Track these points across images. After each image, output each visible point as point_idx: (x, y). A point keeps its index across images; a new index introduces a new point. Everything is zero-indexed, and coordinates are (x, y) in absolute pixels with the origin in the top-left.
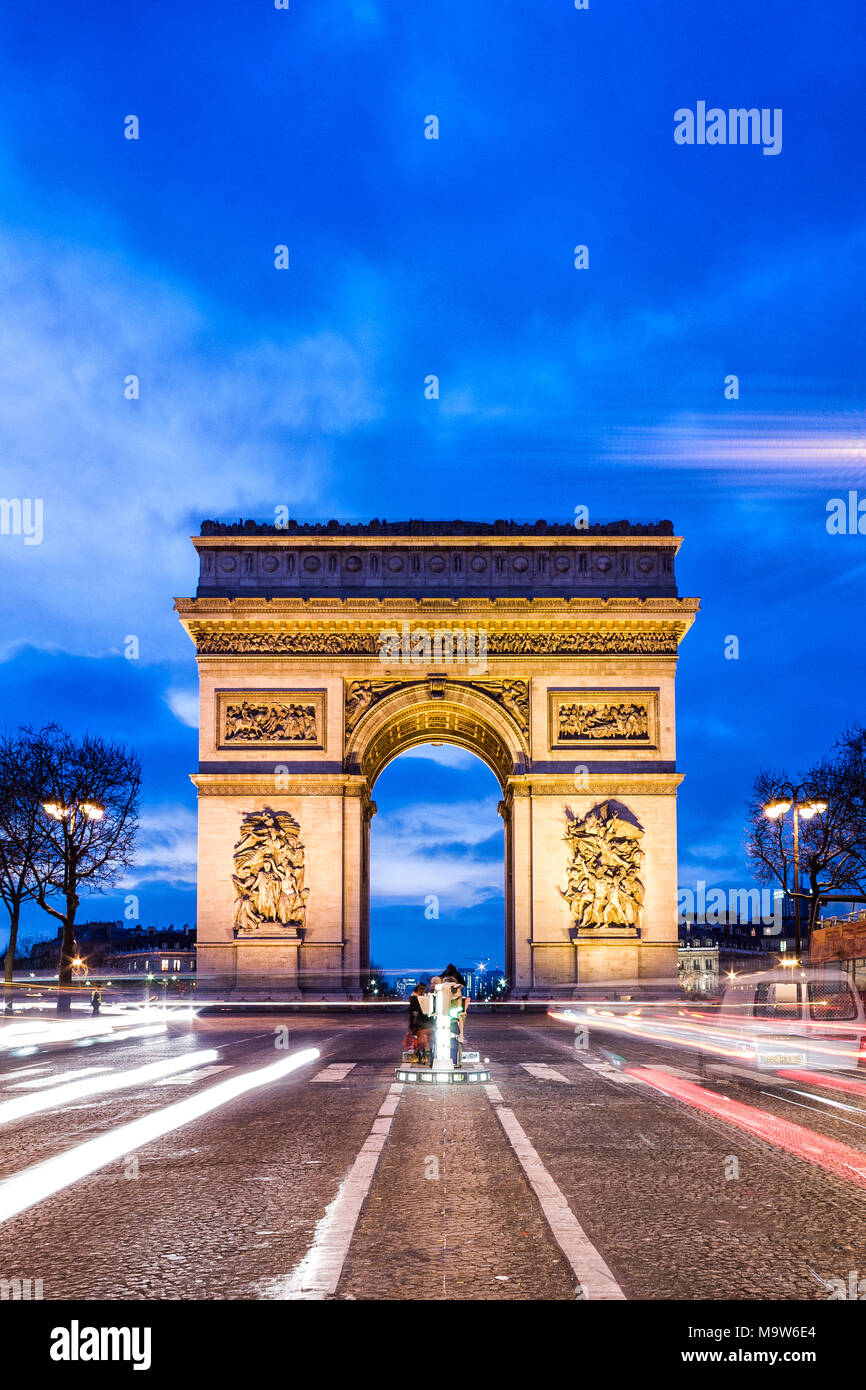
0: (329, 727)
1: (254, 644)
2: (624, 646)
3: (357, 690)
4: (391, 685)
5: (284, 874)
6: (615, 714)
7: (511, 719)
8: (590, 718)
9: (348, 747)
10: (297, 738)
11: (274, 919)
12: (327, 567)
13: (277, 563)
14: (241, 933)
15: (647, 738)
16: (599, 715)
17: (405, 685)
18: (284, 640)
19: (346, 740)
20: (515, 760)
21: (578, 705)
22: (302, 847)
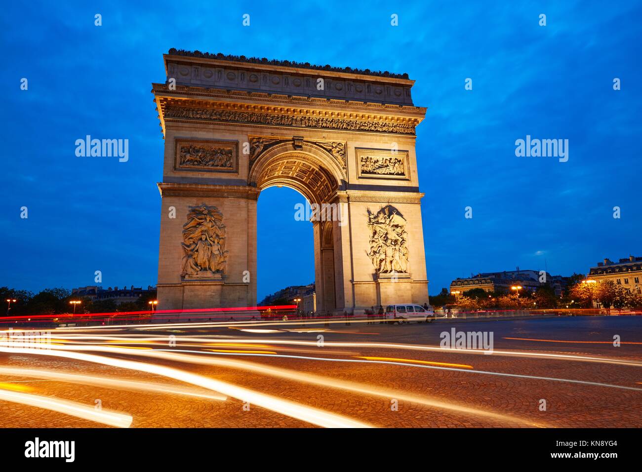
0: (240, 161)
1: (198, 114)
2: (391, 129)
3: (256, 143)
4: (274, 141)
5: (214, 242)
6: (388, 162)
7: (337, 162)
8: (376, 164)
9: (251, 172)
10: (222, 166)
11: (208, 268)
12: (239, 79)
13: (212, 74)
14: (187, 277)
15: (404, 175)
16: (380, 163)
17: (281, 141)
18: (215, 113)
19: (250, 169)
20: (340, 183)
21: (370, 157)
22: (225, 227)
